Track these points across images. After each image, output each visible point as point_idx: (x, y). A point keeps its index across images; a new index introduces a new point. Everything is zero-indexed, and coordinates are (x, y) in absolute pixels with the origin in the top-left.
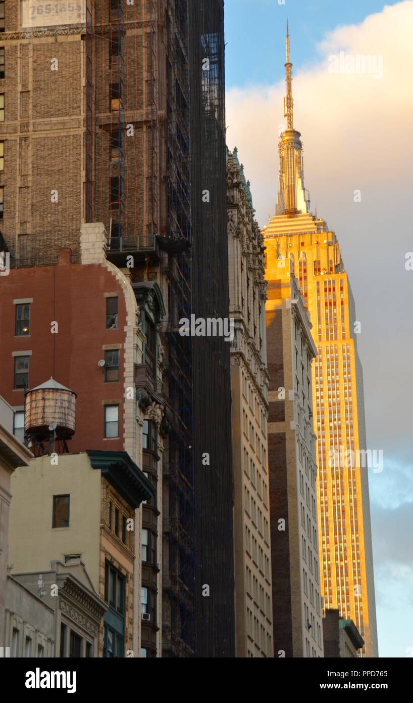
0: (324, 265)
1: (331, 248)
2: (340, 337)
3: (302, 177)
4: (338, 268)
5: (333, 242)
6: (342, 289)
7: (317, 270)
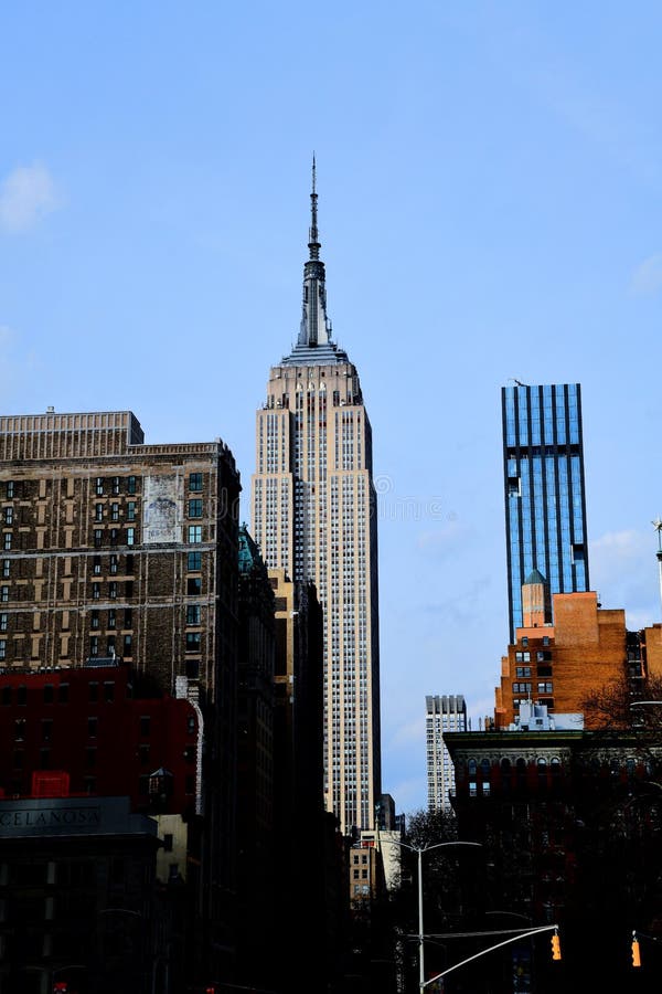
0: (343, 396)
1: (350, 380)
2: (356, 467)
3: (324, 307)
4: (357, 399)
5: (354, 373)
6: (359, 420)
7: (336, 400)
